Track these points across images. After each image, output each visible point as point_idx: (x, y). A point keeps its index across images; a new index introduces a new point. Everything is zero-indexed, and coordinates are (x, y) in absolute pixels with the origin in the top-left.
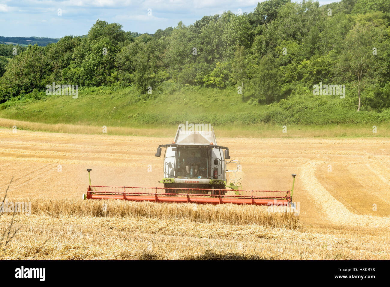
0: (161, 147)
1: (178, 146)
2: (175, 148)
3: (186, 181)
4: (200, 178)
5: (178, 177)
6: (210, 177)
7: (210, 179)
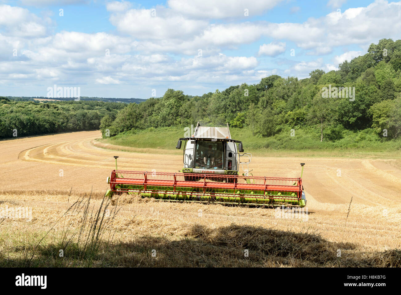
0: (181, 140)
1: (196, 139)
2: (194, 141)
3: (203, 171)
4: (216, 168)
5: (196, 167)
6: (225, 168)
7: (225, 169)
